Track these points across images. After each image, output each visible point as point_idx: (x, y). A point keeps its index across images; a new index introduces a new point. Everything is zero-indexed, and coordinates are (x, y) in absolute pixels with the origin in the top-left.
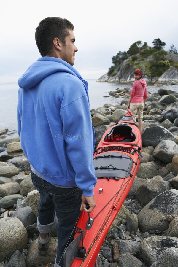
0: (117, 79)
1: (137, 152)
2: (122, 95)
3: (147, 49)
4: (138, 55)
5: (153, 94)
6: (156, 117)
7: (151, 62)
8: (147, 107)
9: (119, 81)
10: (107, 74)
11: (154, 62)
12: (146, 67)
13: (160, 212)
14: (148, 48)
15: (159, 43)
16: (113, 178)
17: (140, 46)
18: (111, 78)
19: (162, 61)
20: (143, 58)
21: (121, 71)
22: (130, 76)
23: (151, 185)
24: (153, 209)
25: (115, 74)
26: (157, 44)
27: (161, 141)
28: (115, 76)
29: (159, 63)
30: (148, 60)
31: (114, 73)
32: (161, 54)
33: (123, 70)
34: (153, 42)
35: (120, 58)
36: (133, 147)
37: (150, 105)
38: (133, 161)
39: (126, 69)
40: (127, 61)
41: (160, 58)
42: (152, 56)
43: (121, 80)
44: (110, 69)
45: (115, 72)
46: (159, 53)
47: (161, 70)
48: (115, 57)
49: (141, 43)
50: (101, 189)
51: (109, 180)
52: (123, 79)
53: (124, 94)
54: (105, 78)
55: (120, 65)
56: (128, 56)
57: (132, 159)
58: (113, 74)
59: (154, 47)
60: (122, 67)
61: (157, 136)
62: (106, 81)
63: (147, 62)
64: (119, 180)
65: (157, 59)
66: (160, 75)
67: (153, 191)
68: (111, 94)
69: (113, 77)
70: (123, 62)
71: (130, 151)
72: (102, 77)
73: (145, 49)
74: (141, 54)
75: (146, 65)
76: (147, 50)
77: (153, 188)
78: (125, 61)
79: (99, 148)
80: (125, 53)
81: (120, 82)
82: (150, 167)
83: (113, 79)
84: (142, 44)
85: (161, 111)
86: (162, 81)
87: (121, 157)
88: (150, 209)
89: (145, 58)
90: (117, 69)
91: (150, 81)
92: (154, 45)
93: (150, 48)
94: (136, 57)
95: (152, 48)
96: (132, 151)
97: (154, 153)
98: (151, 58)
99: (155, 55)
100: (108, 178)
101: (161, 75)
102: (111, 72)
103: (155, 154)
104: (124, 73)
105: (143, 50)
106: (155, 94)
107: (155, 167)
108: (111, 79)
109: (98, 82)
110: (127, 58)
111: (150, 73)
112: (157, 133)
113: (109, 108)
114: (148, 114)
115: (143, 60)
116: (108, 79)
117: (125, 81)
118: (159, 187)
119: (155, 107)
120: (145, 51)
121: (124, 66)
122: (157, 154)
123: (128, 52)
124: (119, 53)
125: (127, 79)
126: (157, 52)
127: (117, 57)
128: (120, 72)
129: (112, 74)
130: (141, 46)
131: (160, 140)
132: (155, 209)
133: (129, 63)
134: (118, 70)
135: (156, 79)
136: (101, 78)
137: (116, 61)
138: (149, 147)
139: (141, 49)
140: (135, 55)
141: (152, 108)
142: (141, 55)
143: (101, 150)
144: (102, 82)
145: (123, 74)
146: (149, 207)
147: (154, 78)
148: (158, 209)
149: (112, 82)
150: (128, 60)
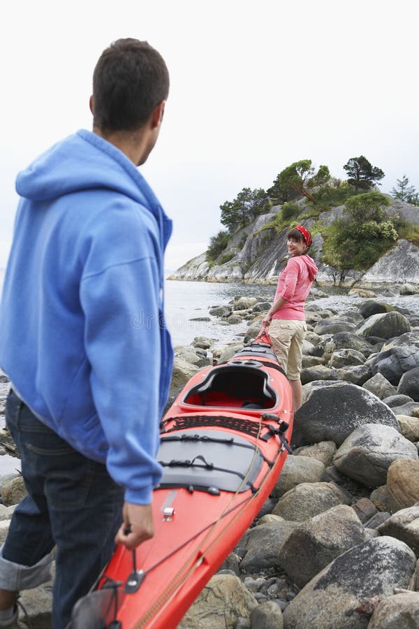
0: (237, 273)
1: (277, 436)
2: (249, 315)
3: (327, 186)
4: (301, 202)
5: (343, 315)
6: (349, 371)
7: (340, 225)
8: (324, 344)
9: (243, 278)
10: (205, 256)
11: (351, 225)
12: (325, 237)
13: (346, 591)
14: (331, 184)
15: (364, 171)
16: (204, 489)
17: (306, 176)
18: (216, 267)
19: (373, 223)
20: (317, 213)
21: (249, 247)
22: (276, 262)
23: (322, 528)
24: (325, 588)
25: (231, 257)
26: (358, 174)
27: (357, 427)
28: (230, 263)
29: (365, 229)
30: (332, 218)
31: (226, 253)
32: (369, 203)
33: (254, 244)
34: (346, 167)
35: (246, 209)
36: (268, 423)
37: (332, 340)
38: (262, 455)
39: (263, 242)
40: (266, 218)
41: (367, 215)
42: (343, 207)
43: (246, 276)
44: (214, 239)
45: (231, 249)
46: (364, 199)
47: (370, 249)
48: (230, 204)
49: (312, 166)
50: (169, 510)
51: (191, 493)
52: (254, 273)
53: (256, 315)
54: (197, 267)
55: (246, 230)
56: (271, 203)
57: (261, 451)
58: (224, 257)
59: (350, 181)
60: (251, 236)
61: (347, 411)
62: (200, 278)
63: (329, 225)
64: (218, 495)
65: (360, 216)
66: (367, 263)
67: (329, 543)
68: (217, 312)
69: (224, 266)
70: (254, 221)
71: (257, 431)
72: (189, 262)
73: (324, 186)
74: (310, 199)
75: (324, 233)
76: (327, 189)
77: (329, 535)
78: (262, 218)
79: (170, 420)
80: (261, 192)
81: (246, 281)
82: (323, 495)
83: (223, 271)
84: (313, 169)
85: (363, 355)
86: (374, 283)
87: (230, 443)
88: (319, 588)
89: (322, 211)
90: (237, 241)
91: (338, 281)
92: (350, 174)
93: (337, 183)
94: (297, 207)
95: (344, 185)
96: (264, 432)
97: (337, 458)
98: (339, 213)
99: (354, 204)
100: (191, 488)
101: (372, 264)
102: (218, 251)
103: (340, 460)
104: (259, 255)
105: (316, 189)
106: (349, 314)
107: (338, 495)
108: (217, 272)
109: (177, 279)
110: (267, 210)
111: (337, 259)
112: (345, 404)
113: (207, 350)
114: (324, 364)
115: (316, 218)
116: (208, 271)
117: (262, 280)
118: (344, 535)
119: (345, 344)
120: (322, 191)
121: (259, 234)
122: (346, 461)
123: (269, 191)
124: (244, 195)
125: (267, 273)
126: (359, 196)
127: (238, 204)
128: (247, 250)
129: (220, 258)
130: (310, 177)
131: (355, 425)
132: (332, 588)
133: (272, 223)
134: (241, 246)
135: (357, 277)
136: (187, 266)
137: (235, 216)
138: (321, 444)
139: (311, 184)
140: (291, 202)
141: (337, 348)
142: (311, 203)
143: (174, 423)
144: (189, 279)
145: (256, 257)
146: (314, 586)
147: (351, 272)
148: (340, 585)
149: (219, 282)
150: (270, 215)
